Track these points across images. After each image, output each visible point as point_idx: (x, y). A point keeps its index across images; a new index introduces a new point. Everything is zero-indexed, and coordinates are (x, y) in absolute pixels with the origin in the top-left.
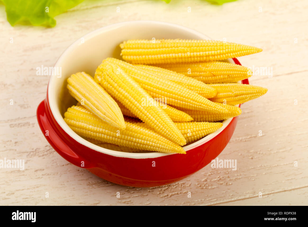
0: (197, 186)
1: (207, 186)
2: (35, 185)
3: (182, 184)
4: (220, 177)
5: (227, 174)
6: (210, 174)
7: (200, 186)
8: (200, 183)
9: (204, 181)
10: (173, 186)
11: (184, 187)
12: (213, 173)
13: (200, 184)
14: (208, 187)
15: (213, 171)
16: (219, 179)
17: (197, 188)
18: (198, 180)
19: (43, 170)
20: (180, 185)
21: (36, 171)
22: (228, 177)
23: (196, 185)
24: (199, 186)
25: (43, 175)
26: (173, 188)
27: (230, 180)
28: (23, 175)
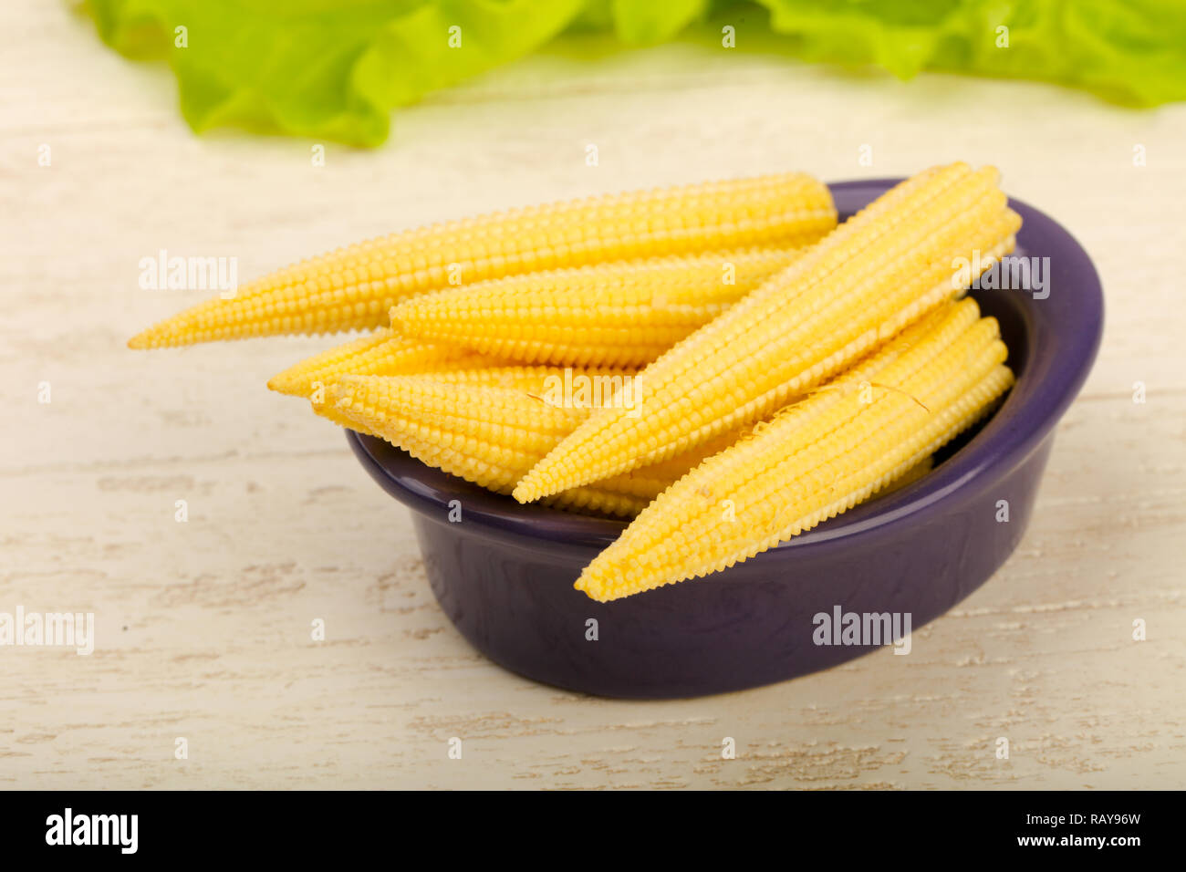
0: (938, 764)
1: (985, 769)
2: (162, 713)
3: (866, 751)
4: (1052, 736)
5: (1090, 726)
6: (1008, 720)
7: (950, 767)
8: (955, 754)
9: (973, 748)
10: (821, 760)
11: (874, 766)
12: (1021, 719)
13: (950, 756)
14: (989, 772)
15: (1022, 713)
16: (1048, 743)
17: (933, 772)
18: (944, 739)
19: (215, 657)
20: (857, 756)
21: (182, 659)
22: (1095, 740)
23: (932, 760)
24: (947, 763)
25: (208, 676)
26: (818, 763)
27: (1105, 753)
28: (116, 671)
